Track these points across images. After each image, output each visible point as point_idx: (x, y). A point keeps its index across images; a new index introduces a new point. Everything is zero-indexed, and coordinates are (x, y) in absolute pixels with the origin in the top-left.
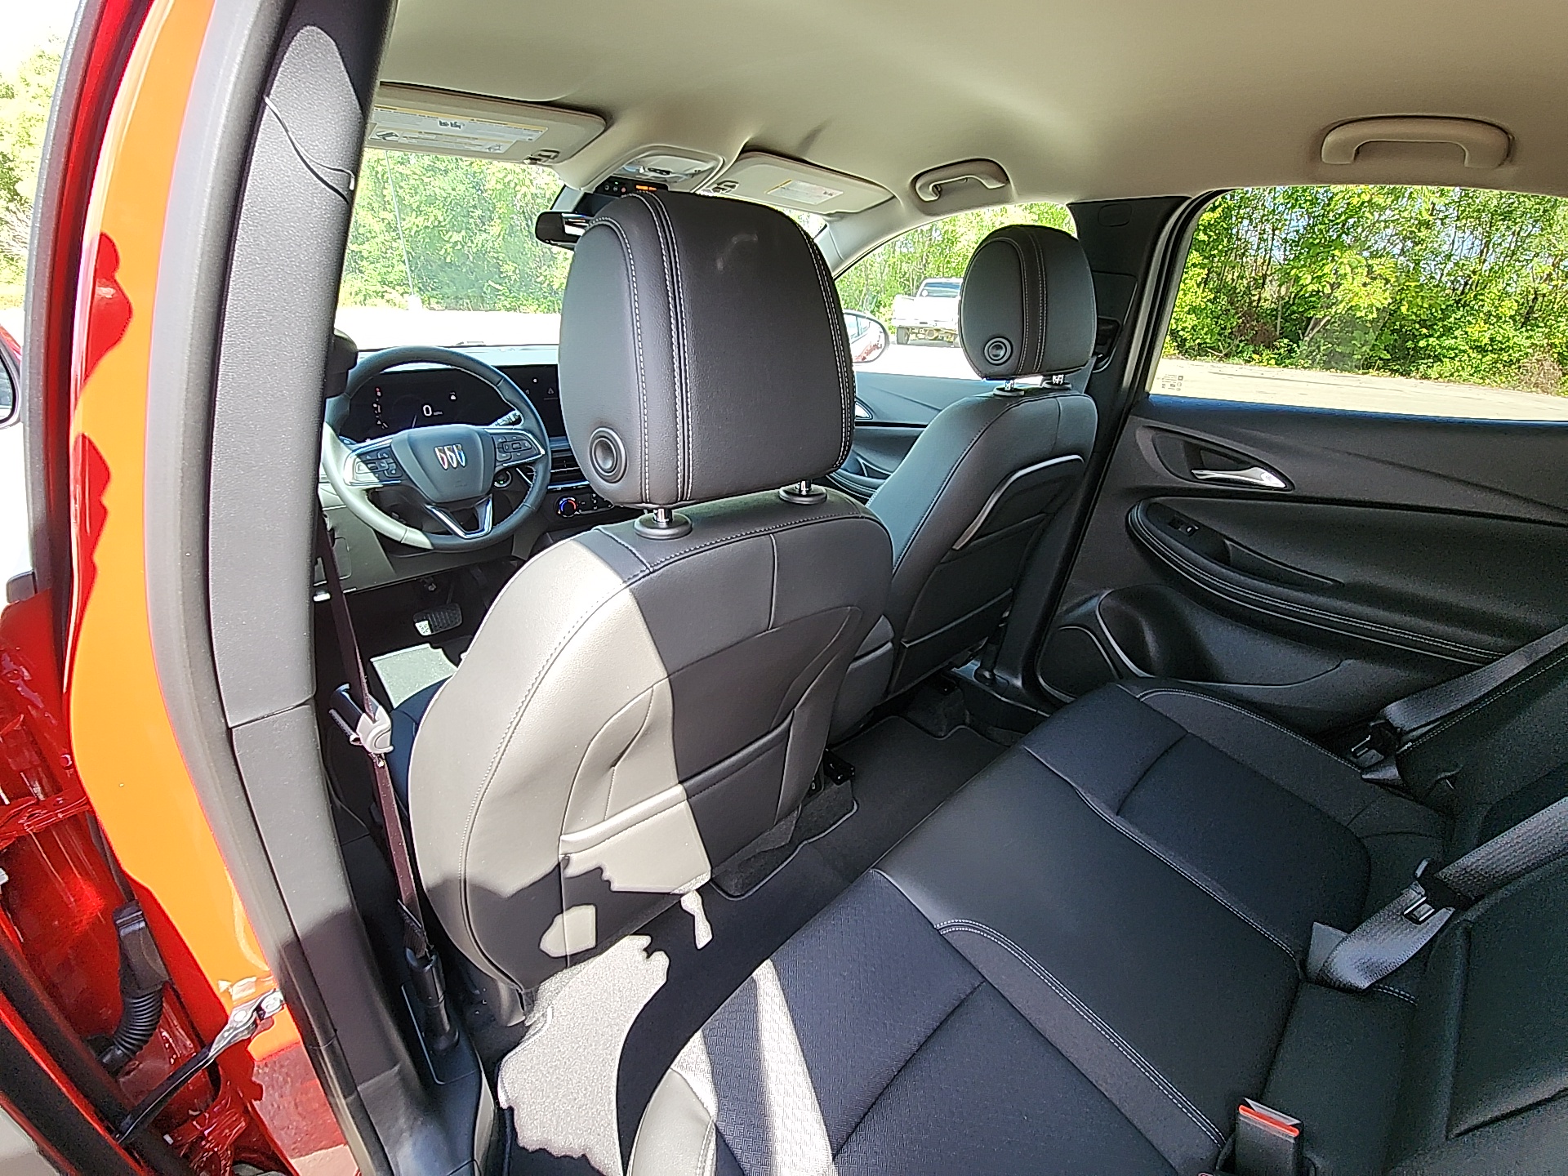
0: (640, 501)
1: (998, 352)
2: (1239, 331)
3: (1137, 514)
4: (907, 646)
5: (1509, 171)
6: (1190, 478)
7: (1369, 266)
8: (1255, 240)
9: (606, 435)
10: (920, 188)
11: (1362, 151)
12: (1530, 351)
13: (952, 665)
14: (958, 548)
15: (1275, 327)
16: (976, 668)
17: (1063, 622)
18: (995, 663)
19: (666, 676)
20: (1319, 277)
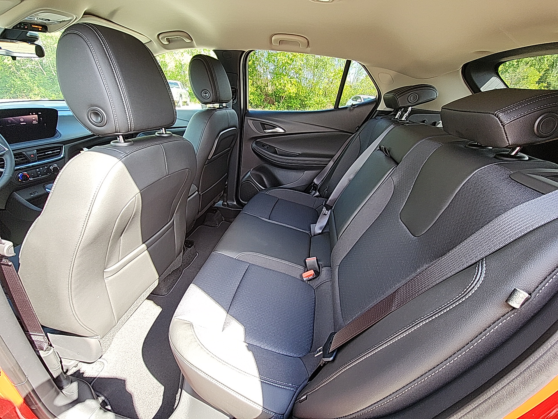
0: (115, 132)
1: (206, 95)
2: (265, 100)
3: (254, 145)
4: (201, 194)
5: (309, 49)
6: (264, 132)
7: (290, 81)
8: (262, 72)
9: (96, 109)
10: (161, 39)
11: (281, 42)
12: (327, 103)
13: (214, 203)
14: (210, 158)
15: (273, 98)
16: (221, 203)
17: (243, 181)
18: (227, 200)
19: (139, 191)
20: (280, 84)
